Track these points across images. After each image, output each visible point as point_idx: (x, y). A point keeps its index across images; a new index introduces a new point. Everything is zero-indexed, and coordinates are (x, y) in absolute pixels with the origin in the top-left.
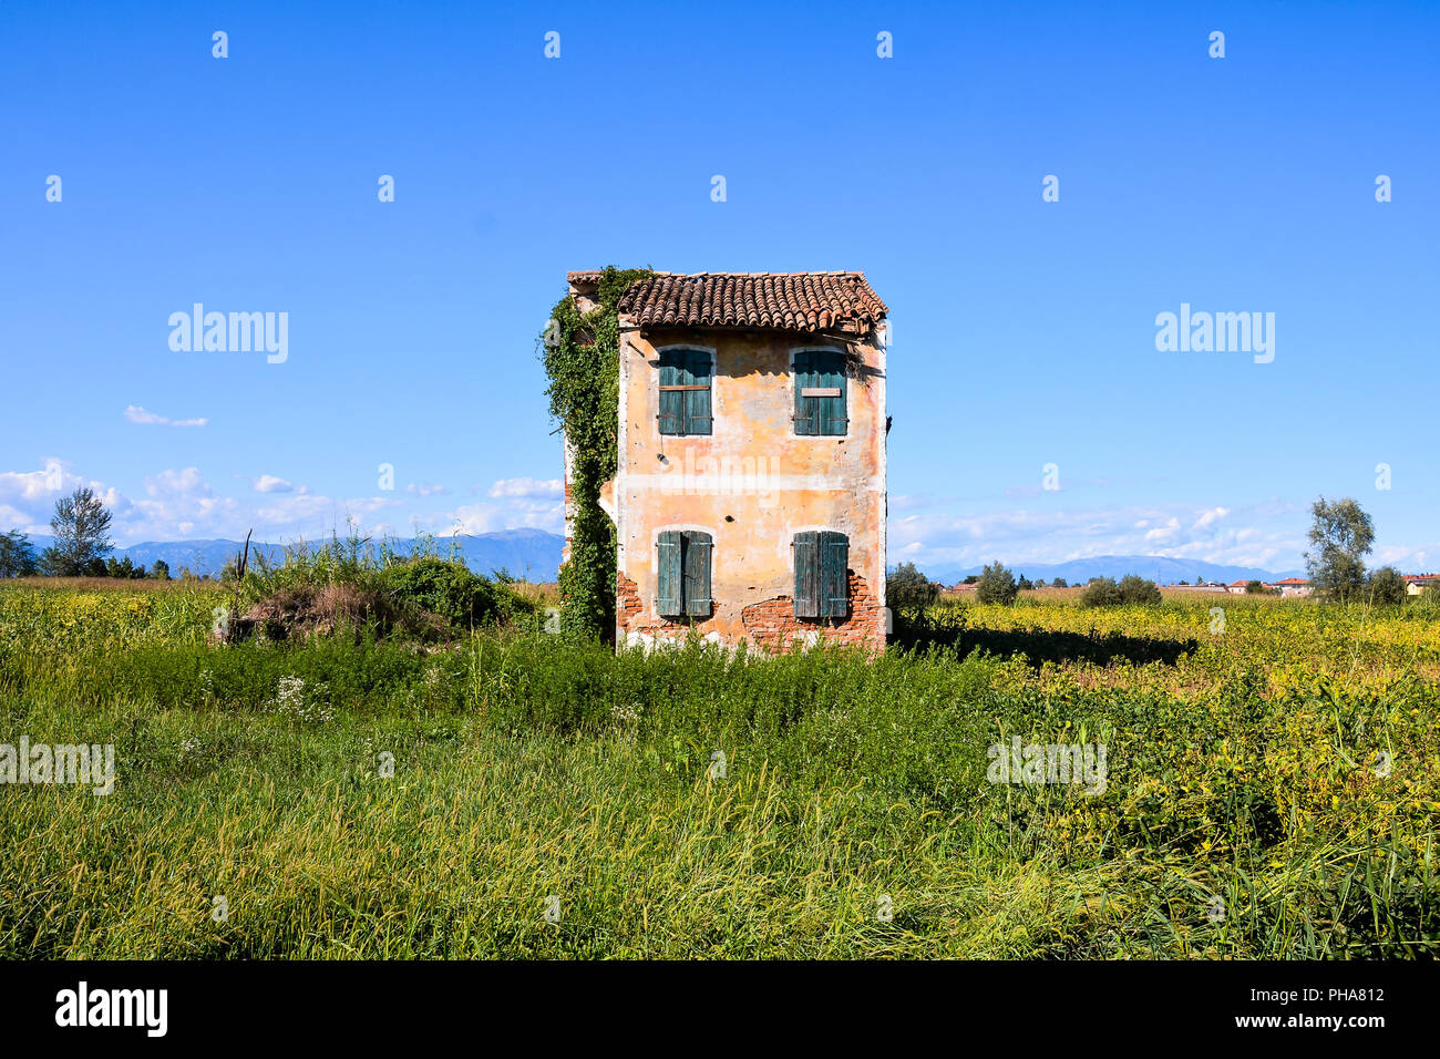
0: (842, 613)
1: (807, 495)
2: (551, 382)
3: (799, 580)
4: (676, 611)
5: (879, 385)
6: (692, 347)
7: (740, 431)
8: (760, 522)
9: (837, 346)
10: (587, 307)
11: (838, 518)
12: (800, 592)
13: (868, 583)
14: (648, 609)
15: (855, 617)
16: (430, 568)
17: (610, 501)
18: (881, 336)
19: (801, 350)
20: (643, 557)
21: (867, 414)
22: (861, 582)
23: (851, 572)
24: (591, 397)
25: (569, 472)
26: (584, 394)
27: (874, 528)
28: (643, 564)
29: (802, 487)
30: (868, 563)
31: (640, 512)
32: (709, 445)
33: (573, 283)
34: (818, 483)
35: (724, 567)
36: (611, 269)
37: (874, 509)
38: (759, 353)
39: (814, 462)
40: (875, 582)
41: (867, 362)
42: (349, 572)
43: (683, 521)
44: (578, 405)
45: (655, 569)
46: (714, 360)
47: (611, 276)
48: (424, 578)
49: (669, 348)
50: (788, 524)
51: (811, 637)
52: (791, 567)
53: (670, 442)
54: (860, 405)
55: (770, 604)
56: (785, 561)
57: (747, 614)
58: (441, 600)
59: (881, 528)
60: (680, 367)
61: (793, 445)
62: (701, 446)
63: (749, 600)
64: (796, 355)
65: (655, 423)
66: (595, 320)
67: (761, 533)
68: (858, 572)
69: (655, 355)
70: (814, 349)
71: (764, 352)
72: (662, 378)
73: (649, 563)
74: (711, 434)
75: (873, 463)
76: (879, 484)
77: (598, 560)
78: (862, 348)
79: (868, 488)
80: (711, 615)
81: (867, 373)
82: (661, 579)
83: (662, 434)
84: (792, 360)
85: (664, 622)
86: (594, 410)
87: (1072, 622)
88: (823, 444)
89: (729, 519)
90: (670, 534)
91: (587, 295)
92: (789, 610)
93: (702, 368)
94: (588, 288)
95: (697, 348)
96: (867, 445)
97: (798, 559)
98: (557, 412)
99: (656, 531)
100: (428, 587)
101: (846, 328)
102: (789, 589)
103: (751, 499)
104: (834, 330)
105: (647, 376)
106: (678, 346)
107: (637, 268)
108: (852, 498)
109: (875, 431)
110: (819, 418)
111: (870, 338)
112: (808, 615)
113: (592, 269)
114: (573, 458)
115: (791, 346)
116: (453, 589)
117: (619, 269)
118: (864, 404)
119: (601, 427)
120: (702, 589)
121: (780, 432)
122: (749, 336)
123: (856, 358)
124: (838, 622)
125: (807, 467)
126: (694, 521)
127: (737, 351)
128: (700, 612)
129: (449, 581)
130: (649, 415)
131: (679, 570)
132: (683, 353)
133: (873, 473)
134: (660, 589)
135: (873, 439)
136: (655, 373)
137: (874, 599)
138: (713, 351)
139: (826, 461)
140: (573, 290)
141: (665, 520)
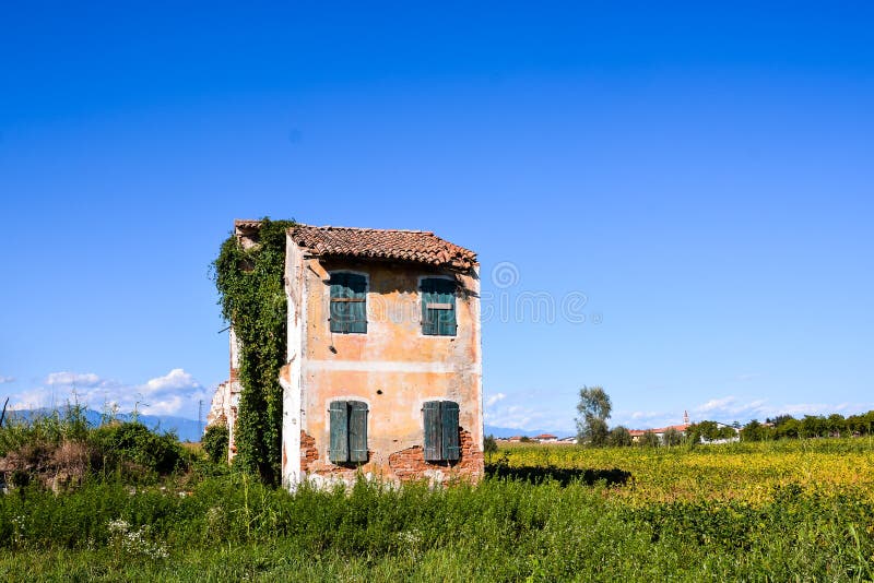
0: (456, 457)
1: (431, 376)
2: (221, 296)
3: (427, 434)
4: (344, 458)
5: (476, 302)
6: (352, 272)
7: (386, 331)
8: (399, 394)
9: (450, 276)
10: (248, 244)
11: (452, 391)
12: (428, 443)
13: (472, 436)
14: (323, 457)
15: (464, 459)
16: (131, 428)
18: (477, 270)
19: (426, 277)
20: (319, 420)
21: (469, 322)
22: (467, 435)
23: (461, 429)
24: (254, 307)
25: (235, 359)
26: (249, 305)
27: (475, 398)
28: (318, 424)
29: (426, 371)
30: (472, 421)
31: (317, 387)
32: (364, 340)
33: (241, 228)
34: (438, 368)
35: (376, 426)
36: (266, 219)
37: (475, 386)
38: (398, 278)
39: (435, 354)
40: (477, 435)
41: (468, 287)
42: (79, 432)
43: (347, 394)
44: (245, 312)
45: (327, 428)
46: (367, 281)
47: (268, 224)
48: (127, 436)
49: (337, 272)
50: (420, 395)
51: (437, 475)
52: (421, 425)
53: (337, 337)
54: (464, 315)
55: (407, 452)
56: (418, 421)
57: (392, 459)
58: (138, 455)
59: (480, 398)
60: (345, 285)
61: (421, 342)
62: (359, 341)
63: (394, 449)
64: (423, 281)
65: (327, 324)
66: (255, 254)
67: (401, 402)
68: (466, 428)
69: (327, 276)
70: (434, 277)
71: (401, 278)
72: (332, 292)
73: (323, 424)
74: (365, 332)
75: (473, 355)
76: (478, 368)
77: (260, 423)
78: (466, 279)
79: (470, 371)
80: (368, 461)
82: (332, 435)
83: (332, 331)
84: (419, 284)
85: (335, 466)
86: (257, 316)
88: (440, 341)
89: (379, 392)
90: (339, 403)
91: (249, 237)
92: (421, 455)
93: (360, 287)
94: (251, 232)
95: (356, 273)
96: (470, 343)
97: (427, 420)
98: (226, 317)
99: (328, 402)
100: (130, 443)
101: (454, 264)
102: (421, 441)
103: (393, 376)
104: (447, 266)
105: (322, 291)
106: (343, 271)
107: (286, 219)
108: (461, 379)
109: (474, 333)
111: (470, 272)
112: (434, 458)
113: (254, 219)
114: (238, 350)
115: (419, 275)
116: (150, 444)
117: (272, 220)
118: (466, 315)
119: (262, 328)
120: (361, 442)
121: (413, 333)
122: (394, 266)
123: (461, 284)
124: (454, 463)
125: (430, 357)
126: (355, 393)
127: (383, 276)
128: (360, 458)
129: (146, 438)
130: (322, 318)
131: (345, 429)
132: (347, 276)
133: (474, 361)
134: (332, 443)
135: (473, 339)
136: (327, 289)
137: (477, 446)
138: (367, 275)
139: (443, 352)
140: (238, 232)
141: (334, 393)
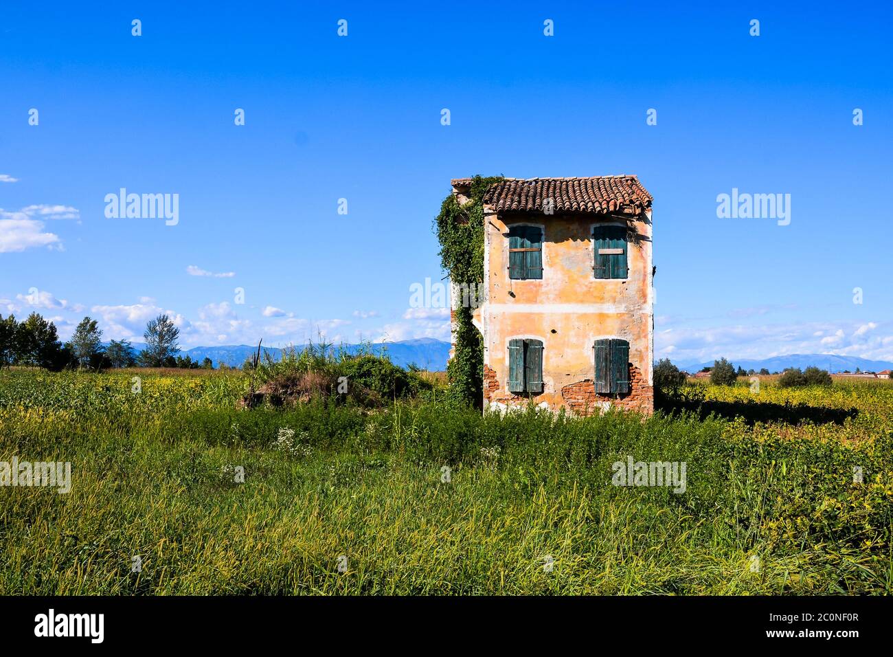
0: (625, 391)
1: (602, 317)
2: (442, 247)
3: (598, 369)
4: (520, 389)
5: (648, 247)
6: (530, 225)
7: (560, 276)
8: (572, 333)
9: (621, 222)
10: (464, 201)
11: (622, 330)
12: (598, 377)
13: (642, 371)
14: (503, 388)
15: (633, 393)
16: (369, 362)
17: (479, 321)
18: (649, 215)
19: (598, 225)
20: (500, 356)
21: (641, 265)
22: (637, 371)
23: (631, 365)
24: (467, 256)
26: (462, 255)
27: (645, 336)
28: (500, 359)
29: (598, 312)
30: (642, 359)
31: (498, 327)
32: (540, 285)
33: (455, 186)
34: (610, 309)
35: (550, 361)
36: (478, 177)
37: (645, 325)
38: (571, 227)
39: (607, 295)
40: (646, 370)
41: (640, 232)
42: (319, 364)
43: (525, 332)
44: (459, 261)
45: (507, 362)
46: (543, 232)
47: (478, 181)
48: (365, 368)
49: (515, 225)
50: (591, 334)
51: (606, 406)
52: (592, 361)
53: (516, 283)
54: (635, 259)
55: (579, 384)
56: (589, 357)
57: (565, 391)
58: (375, 382)
59: (650, 337)
60: (522, 237)
61: (593, 285)
62: (535, 286)
63: (566, 382)
64: (595, 229)
65: (507, 272)
66: (469, 209)
67: (574, 340)
68: (636, 364)
69: (506, 230)
70: (606, 224)
71: (574, 227)
72: (511, 244)
73: (504, 359)
74: (541, 278)
75: (644, 296)
76: (648, 309)
77: (472, 357)
78: (636, 223)
79: (641, 312)
80: (542, 392)
81: (640, 239)
82: (511, 369)
83: (511, 279)
84: (592, 232)
85: (513, 396)
86: (469, 264)
87: (773, 397)
88: (612, 284)
89: (554, 331)
90: (516, 341)
91: (464, 194)
92: (592, 388)
93: (536, 237)
94: (464, 189)
95: (533, 225)
96: (641, 285)
97: (597, 357)
98: (446, 266)
99: (508, 339)
100: (368, 374)
101: (626, 211)
102: (592, 375)
103: (567, 317)
104: (619, 212)
105: (502, 242)
106: (521, 224)
107: (494, 176)
108: (632, 318)
109: (645, 276)
110: (610, 268)
111: (642, 217)
112: (603, 392)
113: (466, 177)
115: (592, 223)
116: (383, 375)
117: (483, 177)
118: (638, 258)
119: (473, 275)
120: (536, 375)
121: (586, 277)
122: (565, 217)
123: (633, 230)
124: (623, 396)
125: (602, 299)
126: (531, 332)
127: (557, 227)
128: (535, 389)
129: (380, 370)
130: (502, 267)
131: (522, 363)
132: (524, 228)
133: (645, 302)
134: (511, 375)
135: (644, 280)
136: (507, 241)
137: (646, 381)
138: (542, 227)
139: (615, 294)
140: (455, 190)
141: (514, 332)
